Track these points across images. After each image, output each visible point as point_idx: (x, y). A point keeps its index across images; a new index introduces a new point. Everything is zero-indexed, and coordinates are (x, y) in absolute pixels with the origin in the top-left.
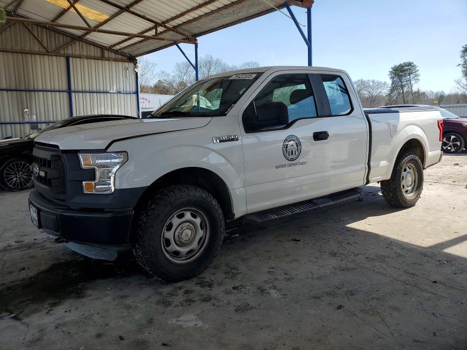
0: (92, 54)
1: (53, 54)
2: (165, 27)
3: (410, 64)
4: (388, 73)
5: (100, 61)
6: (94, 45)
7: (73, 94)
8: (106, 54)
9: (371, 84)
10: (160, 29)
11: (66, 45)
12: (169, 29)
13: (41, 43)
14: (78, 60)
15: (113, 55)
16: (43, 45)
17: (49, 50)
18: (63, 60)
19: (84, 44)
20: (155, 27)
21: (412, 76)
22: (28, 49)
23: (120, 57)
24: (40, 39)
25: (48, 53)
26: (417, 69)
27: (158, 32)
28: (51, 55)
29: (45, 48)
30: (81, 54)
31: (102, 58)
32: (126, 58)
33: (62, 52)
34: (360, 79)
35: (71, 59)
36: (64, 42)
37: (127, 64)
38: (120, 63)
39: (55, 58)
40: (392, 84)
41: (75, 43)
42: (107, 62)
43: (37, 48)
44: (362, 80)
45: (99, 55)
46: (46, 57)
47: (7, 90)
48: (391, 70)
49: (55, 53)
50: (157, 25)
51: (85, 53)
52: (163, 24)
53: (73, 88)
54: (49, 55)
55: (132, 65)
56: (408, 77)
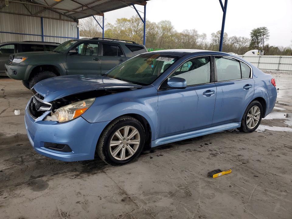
0: (55, 17)
1: (34, 16)
2: (87, 7)
3: (264, 28)
4: (250, 34)
5: (59, 21)
6: (55, 12)
7: (44, 37)
8: (62, 17)
9: (242, 40)
10: (85, 8)
11: (41, 12)
12: (89, 8)
13: (28, 10)
14: (47, 19)
15: (66, 18)
16: (29, 11)
17: (32, 13)
18: (39, 19)
19: (51, 11)
20: (82, 7)
21: (265, 36)
22: (22, 13)
23: (69, 19)
24: (27, 7)
25: (32, 15)
26: (269, 32)
27: (83, 9)
28: (33, 16)
29: (30, 12)
30: (49, 16)
31: (60, 19)
32: (72, 19)
33: (39, 15)
34: (234, 36)
35: (43, 19)
36: (40, 9)
37: (73, 23)
38: (69, 22)
39: (35, 18)
40: (252, 40)
41: (45, 10)
42: (62, 21)
43: (26, 12)
44: (235, 36)
45: (58, 17)
46: (31, 17)
47: (11, 33)
48: (252, 32)
49: (35, 15)
50: (83, 6)
51: (51, 16)
52: (86, 6)
53: (44, 34)
54: (32, 16)
55: (76, 23)
56: (262, 37)
